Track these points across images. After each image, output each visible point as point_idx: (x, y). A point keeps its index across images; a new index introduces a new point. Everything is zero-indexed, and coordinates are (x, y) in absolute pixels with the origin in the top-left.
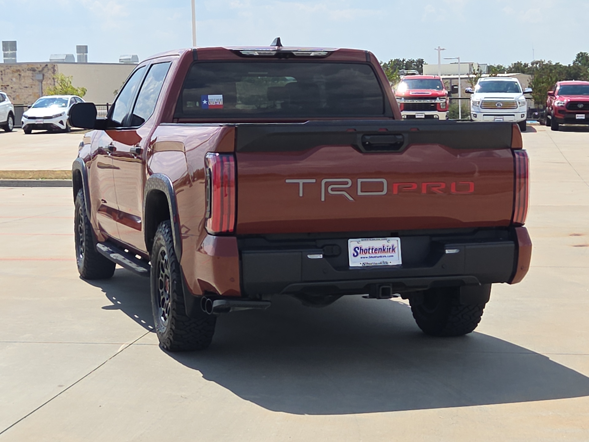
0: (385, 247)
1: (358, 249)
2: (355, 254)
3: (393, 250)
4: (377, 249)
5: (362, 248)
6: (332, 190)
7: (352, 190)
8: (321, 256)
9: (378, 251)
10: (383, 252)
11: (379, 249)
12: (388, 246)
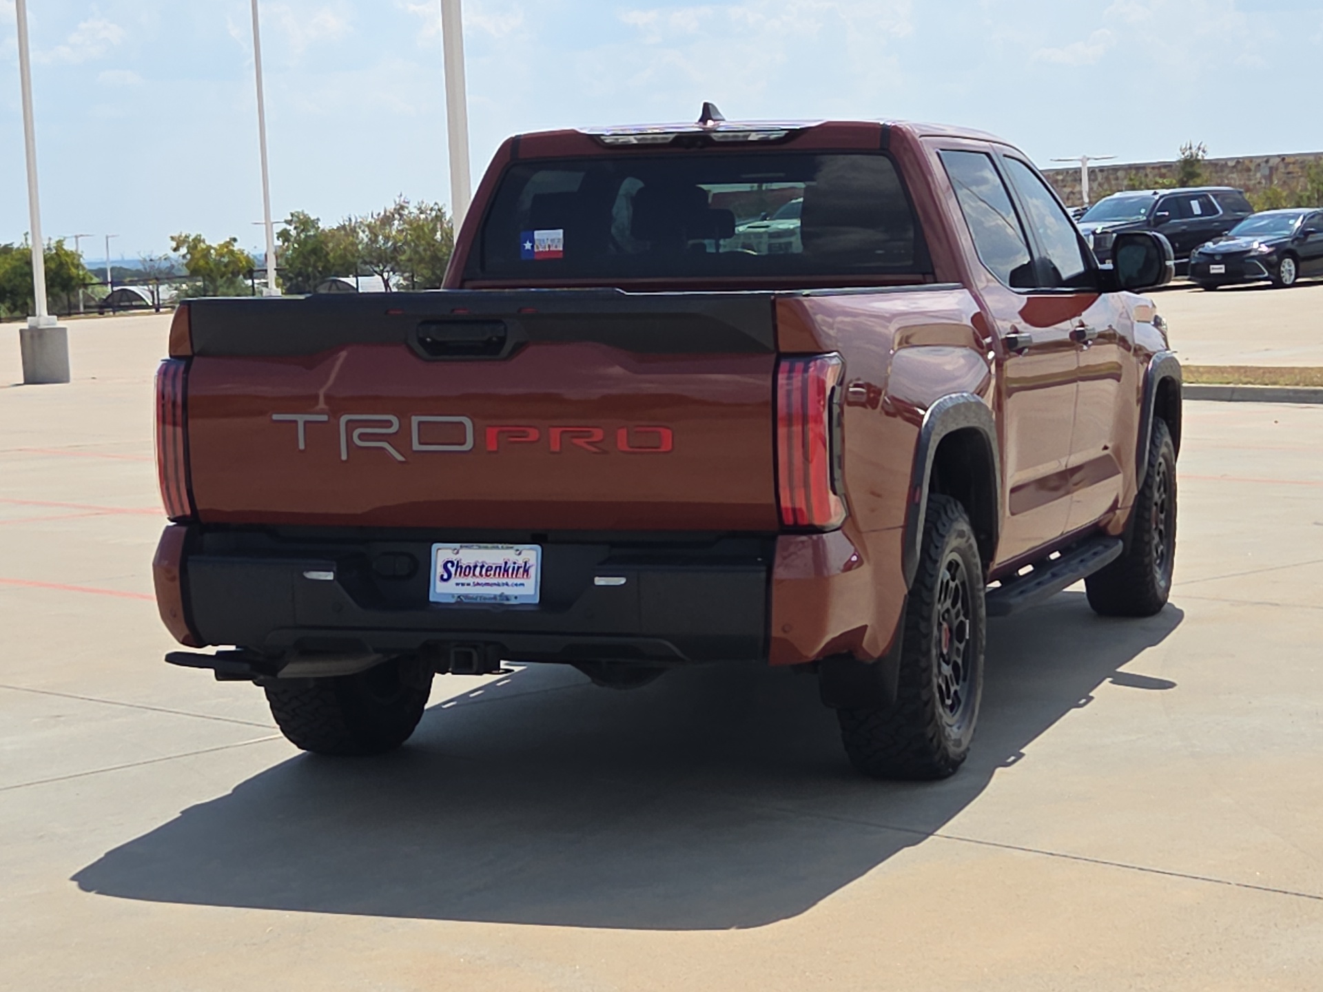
0: (510, 564)
1: (453, 566)
2: (446, 576)
3: (526, 571)
4: (492, 567)
5: (460, 564)
6: (362, 437)
7: (399, 440)
8: (330, 576)
9: (492, 572)
10: (503, 575)
11: (496, 568)
12: (515, 563)
